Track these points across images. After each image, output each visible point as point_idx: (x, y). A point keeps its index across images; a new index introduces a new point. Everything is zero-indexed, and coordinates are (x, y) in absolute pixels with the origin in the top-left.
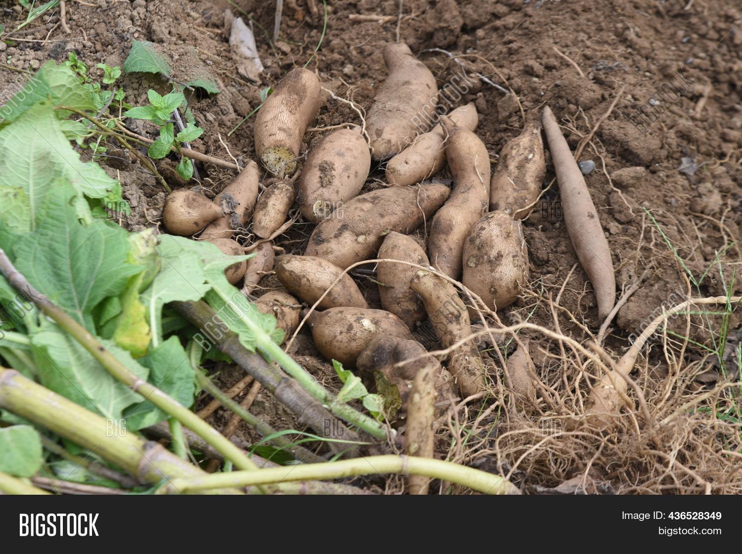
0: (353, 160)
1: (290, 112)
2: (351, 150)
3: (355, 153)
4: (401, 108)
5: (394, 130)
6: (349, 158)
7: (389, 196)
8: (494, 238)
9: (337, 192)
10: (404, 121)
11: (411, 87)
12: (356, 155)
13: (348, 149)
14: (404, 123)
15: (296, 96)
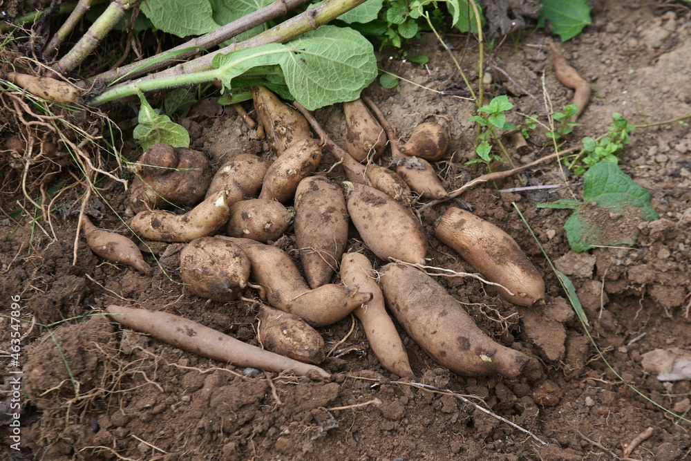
0: (376, 224)
1: (481, 239)
2: (384, 225)
3: (381, 228)
4: (417, 293)
5: (397, 276)
6: (378, 220)
7: (323, 228)
8: (214, 248)
9: (355, 204)
10: (402, 289)
11: (437, 313)
12: (379, 227)
13: (386, 222)
14: (401, 289)
15: (496, 251)
